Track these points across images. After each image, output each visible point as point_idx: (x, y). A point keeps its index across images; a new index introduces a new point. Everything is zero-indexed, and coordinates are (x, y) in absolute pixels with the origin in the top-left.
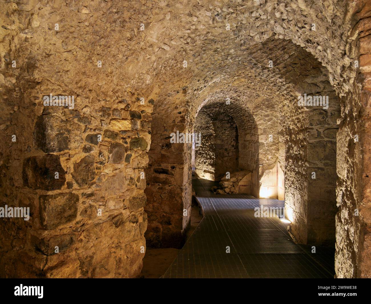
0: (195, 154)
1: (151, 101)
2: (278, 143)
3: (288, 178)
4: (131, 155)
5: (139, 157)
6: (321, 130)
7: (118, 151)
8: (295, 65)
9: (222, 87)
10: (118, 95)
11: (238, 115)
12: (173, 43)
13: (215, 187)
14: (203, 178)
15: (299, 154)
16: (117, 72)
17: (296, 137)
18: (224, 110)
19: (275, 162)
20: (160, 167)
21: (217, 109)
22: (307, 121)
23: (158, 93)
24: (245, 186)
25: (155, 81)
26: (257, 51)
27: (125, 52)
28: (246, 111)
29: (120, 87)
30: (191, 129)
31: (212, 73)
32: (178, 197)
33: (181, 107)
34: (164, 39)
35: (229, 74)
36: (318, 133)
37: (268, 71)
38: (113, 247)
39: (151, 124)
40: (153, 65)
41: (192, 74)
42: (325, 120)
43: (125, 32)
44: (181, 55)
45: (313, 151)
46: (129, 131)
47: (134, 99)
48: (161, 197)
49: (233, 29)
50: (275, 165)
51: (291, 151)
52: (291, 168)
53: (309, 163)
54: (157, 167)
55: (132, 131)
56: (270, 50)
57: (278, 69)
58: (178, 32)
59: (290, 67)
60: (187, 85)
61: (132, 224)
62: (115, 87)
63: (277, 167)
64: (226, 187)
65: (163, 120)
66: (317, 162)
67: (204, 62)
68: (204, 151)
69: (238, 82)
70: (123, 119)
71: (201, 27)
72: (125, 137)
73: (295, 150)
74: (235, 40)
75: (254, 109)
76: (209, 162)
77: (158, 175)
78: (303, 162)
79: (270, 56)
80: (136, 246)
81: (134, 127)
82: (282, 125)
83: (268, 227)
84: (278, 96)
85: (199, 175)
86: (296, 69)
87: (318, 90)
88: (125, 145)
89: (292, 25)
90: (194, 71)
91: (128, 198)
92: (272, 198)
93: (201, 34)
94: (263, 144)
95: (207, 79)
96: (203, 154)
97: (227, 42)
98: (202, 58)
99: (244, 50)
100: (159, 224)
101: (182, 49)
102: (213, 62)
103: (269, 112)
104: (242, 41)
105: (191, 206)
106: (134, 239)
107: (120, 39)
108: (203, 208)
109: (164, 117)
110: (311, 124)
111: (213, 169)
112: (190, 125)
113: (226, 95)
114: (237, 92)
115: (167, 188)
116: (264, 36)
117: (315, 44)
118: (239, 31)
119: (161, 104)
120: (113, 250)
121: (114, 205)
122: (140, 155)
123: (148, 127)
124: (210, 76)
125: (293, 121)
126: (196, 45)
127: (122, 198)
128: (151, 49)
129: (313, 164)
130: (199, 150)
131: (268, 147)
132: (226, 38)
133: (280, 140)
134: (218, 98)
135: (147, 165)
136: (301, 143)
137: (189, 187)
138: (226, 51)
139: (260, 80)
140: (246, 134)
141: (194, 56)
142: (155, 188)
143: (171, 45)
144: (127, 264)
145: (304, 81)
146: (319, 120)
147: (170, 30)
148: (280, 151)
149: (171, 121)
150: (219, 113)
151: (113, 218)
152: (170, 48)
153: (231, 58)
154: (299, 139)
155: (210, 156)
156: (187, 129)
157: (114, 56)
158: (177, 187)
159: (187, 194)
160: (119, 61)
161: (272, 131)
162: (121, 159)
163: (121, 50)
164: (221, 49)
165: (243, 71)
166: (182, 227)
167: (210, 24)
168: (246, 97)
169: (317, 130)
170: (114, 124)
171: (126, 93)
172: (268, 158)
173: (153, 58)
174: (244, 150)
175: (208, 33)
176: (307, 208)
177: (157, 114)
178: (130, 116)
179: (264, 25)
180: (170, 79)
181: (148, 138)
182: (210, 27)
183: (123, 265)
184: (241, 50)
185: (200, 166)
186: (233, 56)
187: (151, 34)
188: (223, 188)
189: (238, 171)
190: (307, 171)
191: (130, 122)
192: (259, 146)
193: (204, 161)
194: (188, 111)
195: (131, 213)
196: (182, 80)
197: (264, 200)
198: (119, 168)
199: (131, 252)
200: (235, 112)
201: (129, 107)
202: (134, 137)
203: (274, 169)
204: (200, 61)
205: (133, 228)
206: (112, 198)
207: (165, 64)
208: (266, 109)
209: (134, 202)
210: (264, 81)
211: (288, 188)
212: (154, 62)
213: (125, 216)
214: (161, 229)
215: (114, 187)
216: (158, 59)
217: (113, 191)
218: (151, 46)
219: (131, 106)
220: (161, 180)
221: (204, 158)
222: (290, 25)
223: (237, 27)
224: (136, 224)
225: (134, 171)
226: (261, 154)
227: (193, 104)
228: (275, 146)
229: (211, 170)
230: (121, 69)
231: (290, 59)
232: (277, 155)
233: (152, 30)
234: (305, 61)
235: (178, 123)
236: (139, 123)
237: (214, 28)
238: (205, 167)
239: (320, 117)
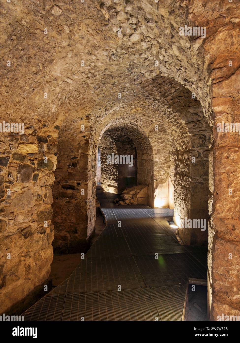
0: (101, 171)
1: (57, 127)
2: (169, 162)
3: (176, 191)
4: (38, 175)
5: (46, 176)
6: (201, 152)
7: (26, 172)
8: (181, 98)
9: (122, 114)
10: (26, 122)
11: (137, 138)
12: (75, 77)
13: (118, 199)
14: (108, 191)
15: (185, 171)
16: (24, 102)
17: (182, 157)
18: (125, 133)
19: (167, 177)
20: (67, 184)
21: (119, 132)
22: (190, 144)
23: (63, 120)
24: (142, 198)
25: (60, 110)
26: (149, 85)
27: (31, 84)
28: (143, 134)
29: (28, 115)
30: (95, 151)
31: (112, 102)
32: (83, 209)
33: (85, 132)
34: (67, 73)
35: (127, 104)
36: (198, 154)
37: (159, 102)
38: (22, 256)
39: (56, 147)
40: (58, 96)
41: (94, 103)
42: (204, 143)
43: (31, 67)
44: (83, 87)
45: (195, 169)
46: (36, 153)
47: (40, 125)
48: (68, 209)
49: (127, 67)
50: (166, 180)
51: (178, 168)
52: (178, 183)
53: (192, 178)
54: (65, 184)
55: (39, 153)
56: (159, 84)
57: (166, 101)
58: (79, 68)
59: (176, 99)
60: (89, 112)
61: (40, 235)
62: (22, 114)
63: (169, 182)
64: (127, 199)
65: (69, 142)
66: (197, 177)
67: (104, 93)
68: (108, 168)
69: (135, 111)
70: (30, 143)
71: (99, 64)
72: (32, 158)
73: (181, 168)
74: (129, 76)
75: (149, 133)
76: (113, 178)
77: (65, 191)
78: (187, 178)
79: (160, 90)
80: (44, 254)
81: (41, 150)
82: (173, 146)
83: (159, 232)
84: (168, 122)
85: (104, 189)
86: (181, 101)
87: (199, 119)
88: (33, 166)
89: (172, 66)
90: (95, 101)
91: (35, 213)
92: (164, 208)
93: (100, 70)
94: (157, 162)
95: (108, 107)
96: (108, 170)
97: (123, 77)
98: (102, 90)
99: (137, 85)
100: (67, 233)
101: (84, 82)
102: (112, 94)
103: (162, 136)
104: (135, 77)
105: (95, 217)
106: (42, 248)
107: (26, 73)
108: (106, 218)
109: (70, 141)
110: (193, 147)
111: (116, 183)
112: (93, 147)
113: (126, 121)
114: (134, 118)
115: (73, 202)
116: (152, 74)
117: (191, 83)
118: (132, 69)
119: (67, 129)
120: (23, 258)
121: (23, 219)
122: (47, 175)
123: (54, 150)
124: (110, 106)
125: (179, 143)
126: (96, 79)
127: (30, 213)
128: (55, 82)
129: (194, 180)
130: (104, 167)
131: (161, 165)
132: (121, 74)
133: (171, 159)
134: (119, 123)
135: (54, 183)
136: (185, 162)
137: (93, 201)
138: (122, 85)
139: (152, 109)
140: (143, 154)
141: (95, 88)
142: (63, 202)
143: (74, 79)
144: (36, 270)
145: (188, 111)
146: (199, 143)
147: (72, 66)
148: (171, 168)
149: (76, 143)
150: (121, 136)
151: (22, 231)
152: (73, 81)
153: (128, 91)
154: (184, 158)
155: (113, 173)
156: (91, 151)
157: (21, 88)
158: (82, 200)
159: (91, 206)
160: (26, 92)
161: (164, 151)
162: (29, 178)
163: (28, 82)
164: (118, 83)
165: (139, 101)
166: (87, 235)
167: (107, 62)
168: (143, 123)
169: (198, 151)
170: (22, 148)
171: (33, 121)
172: (161, 174)
173: (58, 90)
174: (141, 167)
175: (106, 69)
176: (190, 215)
177: (64, 138)
178: (37, 141)
179: (152, 65)
180: (74, 108)
181: (54, 159)
182: (107, 64)
183: (33, 271)
184: (135, 84)
185: (105, 182)
186: (129, 89)
187: (55, 69)
188: (124, 200)
189: (136, 185)
190: (190, 185)
191: (37, 145)
192: (154, 164)
193: (109, 177)
194: (91, 135)
195: (38, 225)
196: (85, 108)
197: (157, 209)
198: (27, 187)
199: (40, 259)
200: (134, 135)
201: (36, 133)
202: (40, 159)
203: (166, 183)
204: (101, 92)
205: (41, 238)
206: (21, 213)
207: (69, 95)
208: (160, 133)
209: (42, 216)
210: (156, 110)
211: (176, 199)
212: (59, 93)
213: (34, 228)
214: (69, 237)
215: (23, 203)
216: (62, 90)
217: (21, 207)
218: (56, 79)
219: (38, 132)
220: (68, 195)
221: (108, 174)
222: (171, 66)
223: (130, 65)
224: (44, 234)
225: (41, 188)
226: (155, 171)
227: (97, 129)
228: (167, 164)
229: (115, 185)
230: (28, 99)
231: (176, 92)
232: (169, 172)
233: (56, 66)
234: (188, 95)
235: (82, 145)
236: (45, 146)
237: (111, 65)
238: (109, 182)
239: (200, 141)
